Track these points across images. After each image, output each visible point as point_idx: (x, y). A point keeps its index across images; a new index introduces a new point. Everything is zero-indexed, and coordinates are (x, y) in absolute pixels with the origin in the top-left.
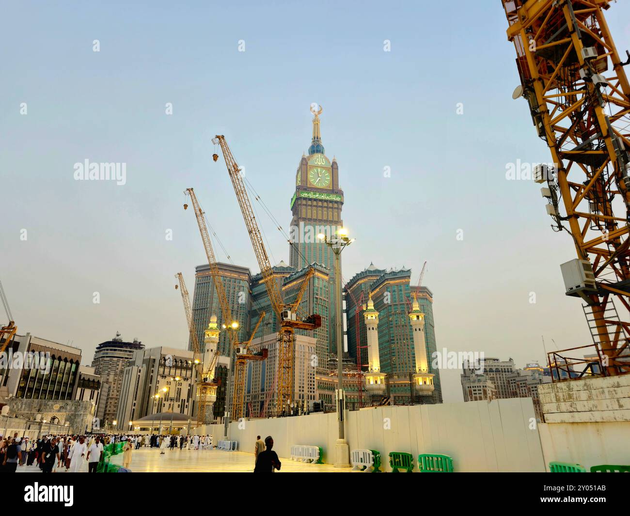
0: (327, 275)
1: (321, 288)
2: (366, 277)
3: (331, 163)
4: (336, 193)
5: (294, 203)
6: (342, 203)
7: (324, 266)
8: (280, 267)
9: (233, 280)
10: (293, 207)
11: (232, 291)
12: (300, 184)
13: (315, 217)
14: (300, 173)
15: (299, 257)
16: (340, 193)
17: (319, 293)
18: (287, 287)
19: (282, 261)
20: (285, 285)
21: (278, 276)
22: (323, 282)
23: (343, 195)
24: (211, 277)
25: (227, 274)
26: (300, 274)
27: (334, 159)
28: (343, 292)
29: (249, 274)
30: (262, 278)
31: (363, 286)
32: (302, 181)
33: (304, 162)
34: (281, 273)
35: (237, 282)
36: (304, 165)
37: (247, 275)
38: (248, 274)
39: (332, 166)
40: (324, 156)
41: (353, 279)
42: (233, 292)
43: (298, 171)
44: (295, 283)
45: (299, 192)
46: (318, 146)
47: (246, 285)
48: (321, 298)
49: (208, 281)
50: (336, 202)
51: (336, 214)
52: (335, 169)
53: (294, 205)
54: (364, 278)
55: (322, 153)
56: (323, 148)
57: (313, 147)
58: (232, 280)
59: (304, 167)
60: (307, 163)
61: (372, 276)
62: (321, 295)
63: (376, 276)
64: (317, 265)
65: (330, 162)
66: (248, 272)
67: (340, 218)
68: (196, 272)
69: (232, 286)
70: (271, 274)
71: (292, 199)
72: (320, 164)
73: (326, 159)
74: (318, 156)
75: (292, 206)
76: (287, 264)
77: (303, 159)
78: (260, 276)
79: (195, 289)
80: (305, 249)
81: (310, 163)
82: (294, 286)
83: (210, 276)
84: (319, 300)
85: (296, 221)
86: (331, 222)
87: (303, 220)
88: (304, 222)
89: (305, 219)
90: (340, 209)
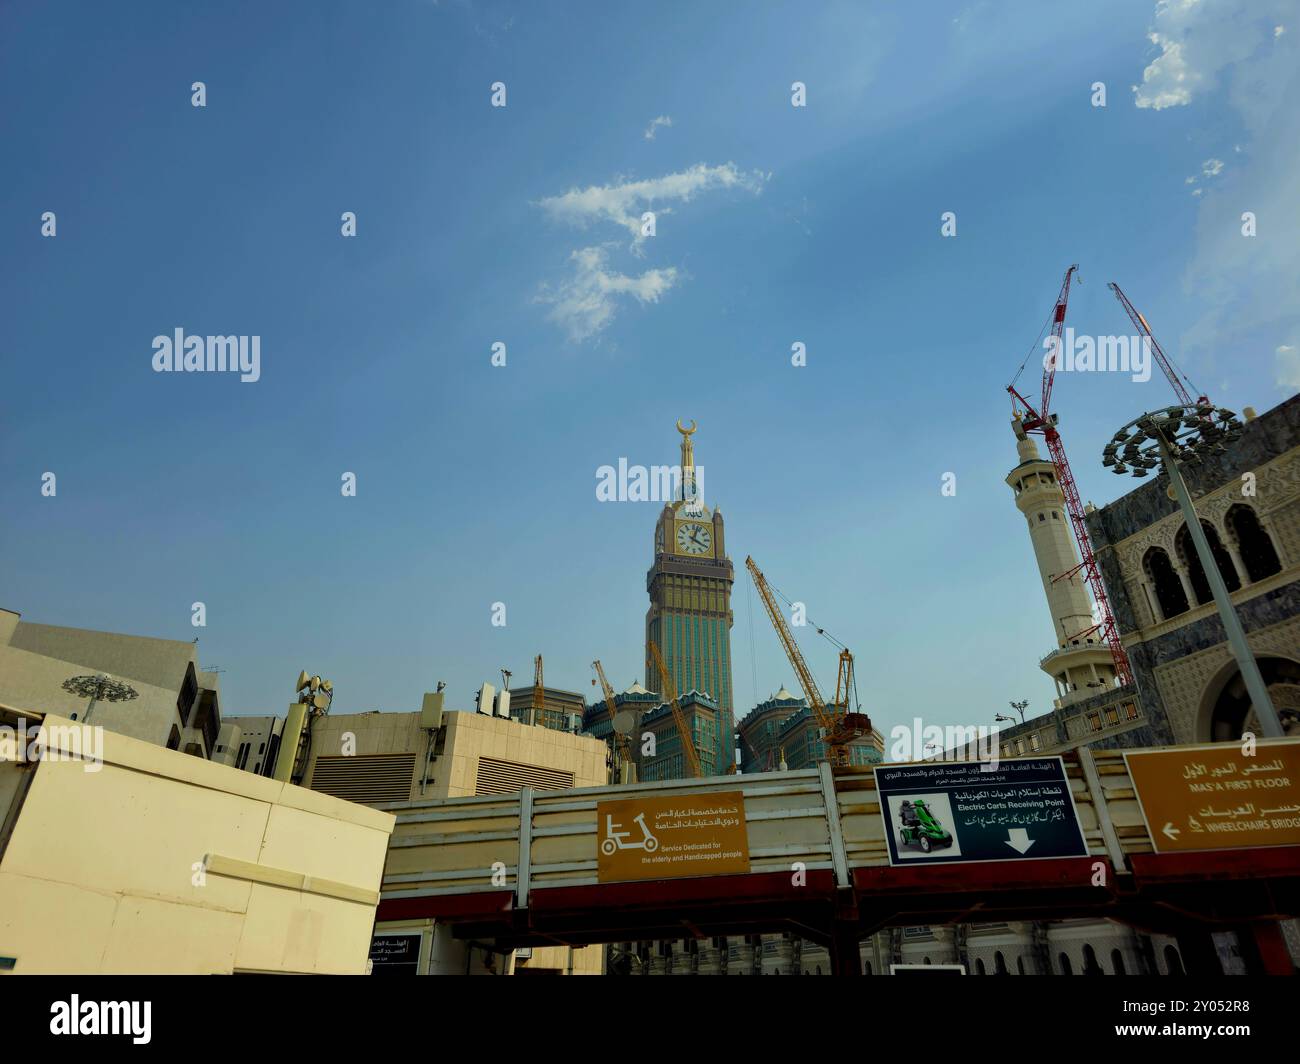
1: (704, 734)
2: (774, 710)
4: (722, 565)
5: (653, 580)
6: (731, 582)
8: (635, 693)
9: (559, 715)
12: (662, 552)
14: (662, 531)
16: (728, 566)
17: (701, 742)
18: (648, 728)
22: (706, 724)
23: (732, 569)
24: (526, 710)
25: (550, 705)
27: (717, 509)
28: (735, 735)
29: (582, 705)
31: (769, 727)
32: (665, 545)
34: (636, 704)
36: (668, 518)
37: (579, 706)
39: (714, 522)
43: (658, 528)
44: (660, 723)
45: (660, 564)
48: (704, 749)
50: (722, 580)
51: (721, 600)
52: (719, 524)
53: (652, 583)
54: (770, 711)
58: (557, 715)
59: (668, 522)
60: (674, 516)
62: (705, 744)
66: (580, 701)
67: (728, 606)
75: (649, 585)
76: (642, 687)
78: (600, 708)
81: (677, 516)
82: (661, 727)
83: (523, 709)
84: (702, 754)
85: (656, 612)
86: (714, 614)
87: (668, 611)
88: (670, 614)
89: (671, 609)
90: (726, 592)
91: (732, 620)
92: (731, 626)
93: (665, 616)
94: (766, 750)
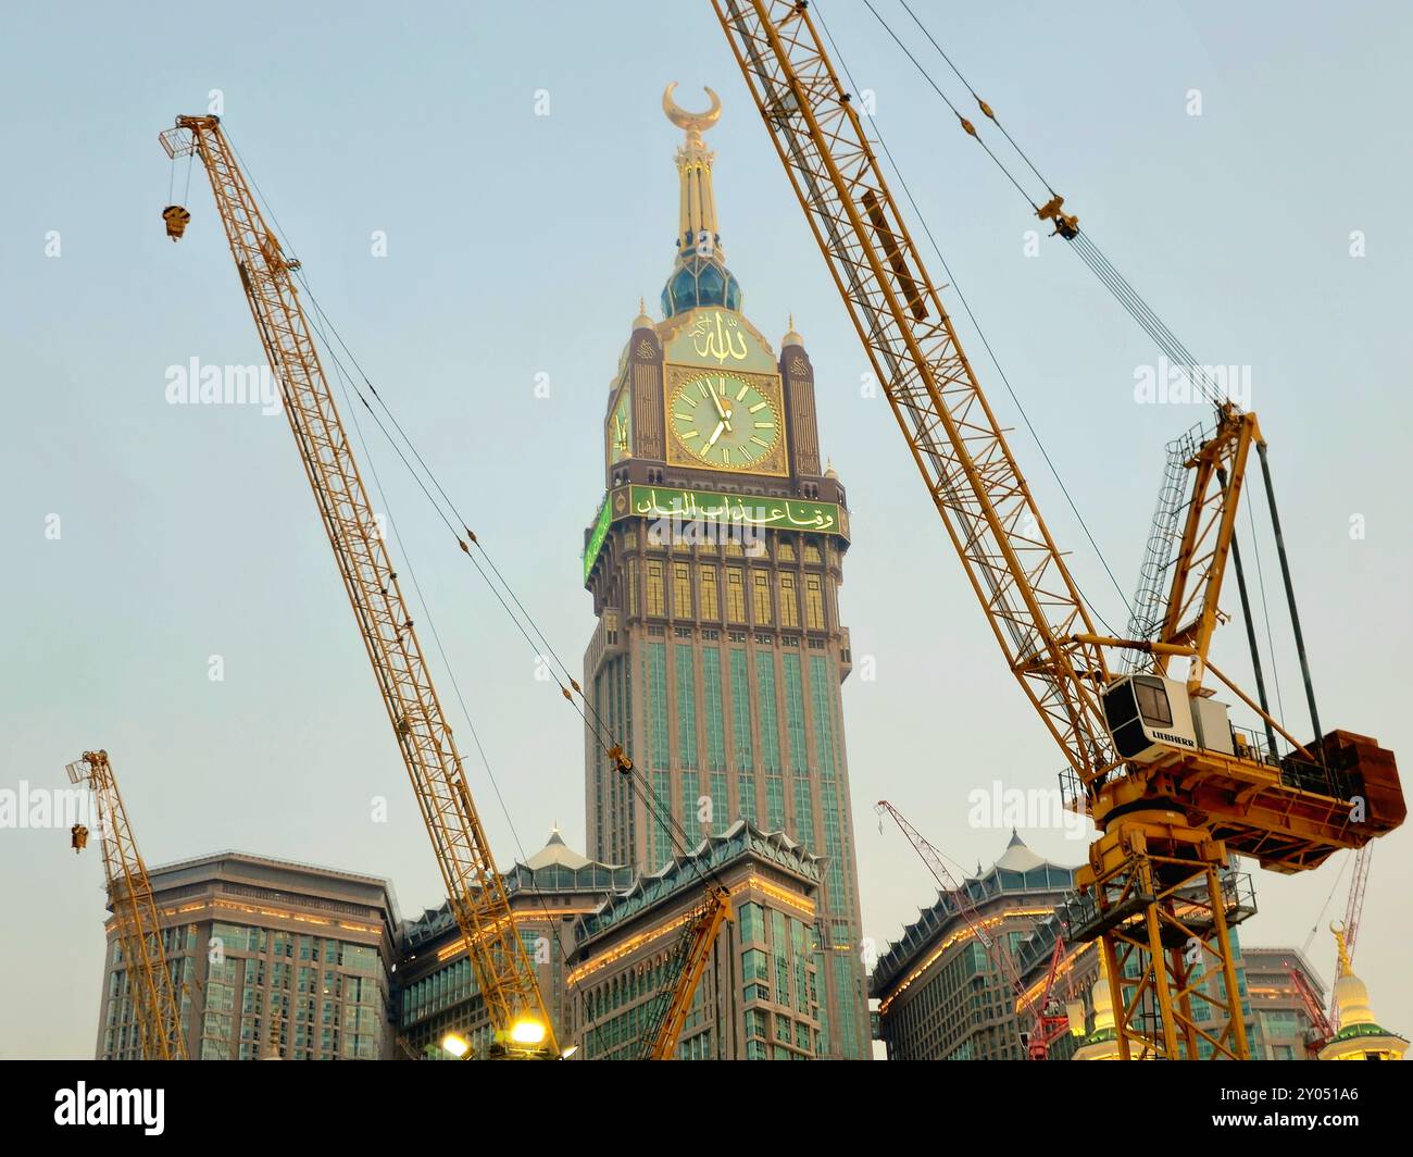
0: (807, 889)
1: (783, 963)
2: (996, 903)
3: (778, 352)
4: (813, 494)
5: (605, 547)
6: (842, 544)
7: (790, 844)
8: (552, 868)
9: (306, 944)
10: (595, 570)
11: (298, 1002)
12: (629, 455)
13: (709, 614)
14: (626, 400)
15: (639, 807)
16: (830, 494)
17: (773, 986)
18: (593, 965)
19: (555, 840)
20: (583, 954)
21: (540, 913)
22: (789, 929)
23: (844, 505)
24: (191, 931)
25: (275, 913)
26: (665, 890)
27: (792, 334)
28: (873, 995)
29: (385, 913)
30: (452, 934)
31: (979, 958)
32: (637, 438)
33: (645, 350)
34: (555, 898)
35: (324, 956)
36: (645, 362)
37: (375, 917)
38: (383, 916)
39: (783, 367)
40: (743, 320)
41: (921, 925)
42: (305, 1010)
43: (614, 398)
44: (635, 940)
45: (626, 492)
46: (711, 271)
47: (370, 967)
48: (785, 1010)
49: (176, 954)
50: (814, 539)
51: (812, 596)
52: (799, 378)
53: (600, 559)
54: (982, 910)
55: (731, 306)
56: (732, 281)
57: (683, 277)
58: (302, 945)
59: (645, 373)
60: (660, 355)
61: (1020, 900)
62: (785, 997)
63: (1043, 898)
64: (756, 836)
65: (769, 349)
66: (381, 903)
67: (836, 616)
68: (111, 908)
69: (300, 978)
70: (499, 911)
71: (589, 534)
72: (722, 356)
73: (754, 335)
74: (707, 319)
75: (591, 565)
76: (576, 852)
77: (641, 335)
78: (442, 923)
79: (105, 1002)
80: (667, 774)
81: (673, 353)
82: (636, 954)
83: (183, 928)
84: (775, 1026)
85: (613, 638)
86: (793, 636)
87: (652, 632)
88: (657, 639)
89: (659, 625)
90: (830, 574)
91: (845, 656)
92: (845, 674)
93: (644, 646)
94: (975, 1027)
